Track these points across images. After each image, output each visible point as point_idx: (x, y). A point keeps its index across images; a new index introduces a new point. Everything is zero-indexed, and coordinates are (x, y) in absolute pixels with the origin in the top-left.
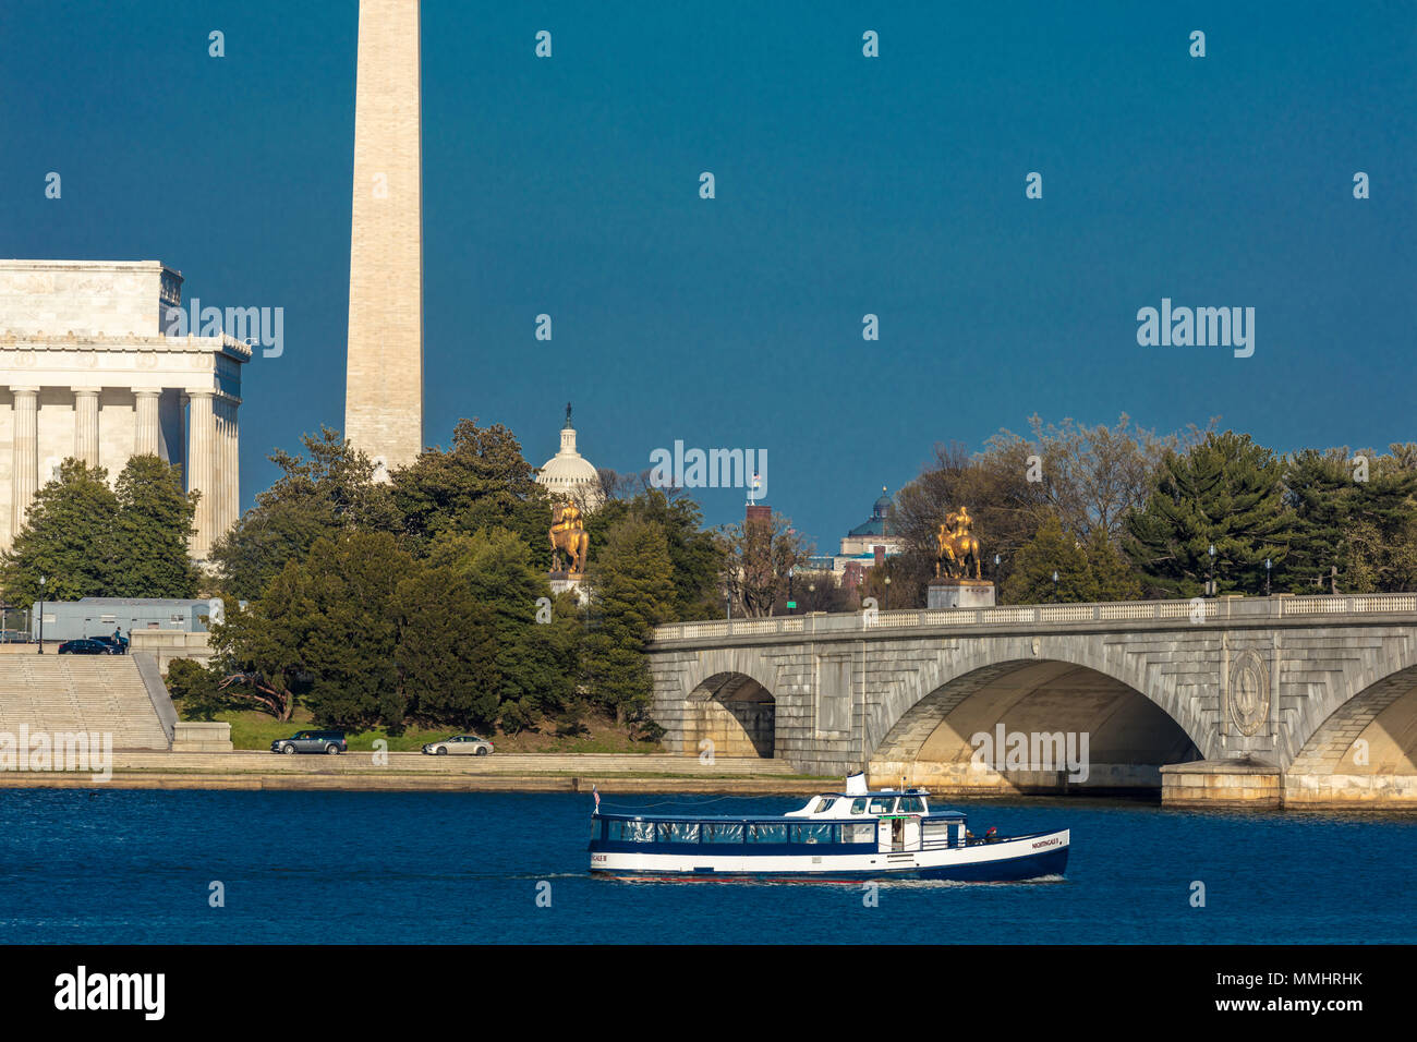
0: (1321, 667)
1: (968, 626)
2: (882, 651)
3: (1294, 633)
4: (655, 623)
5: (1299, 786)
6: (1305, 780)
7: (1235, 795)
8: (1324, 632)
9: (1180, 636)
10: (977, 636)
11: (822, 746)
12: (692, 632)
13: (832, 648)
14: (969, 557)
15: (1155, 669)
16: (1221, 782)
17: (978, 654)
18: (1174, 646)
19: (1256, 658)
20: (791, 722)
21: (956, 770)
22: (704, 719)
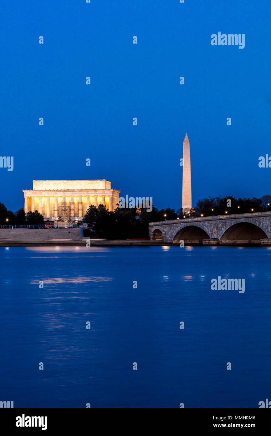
0: (224, 225)
2: (174, 225)
3: (220, 221)
4: (149, 223)
5: (222, 242)
6: (223, 241)
7: (213, 243)
8: (224, 220)
9: (207, 222)
11: (167, 239)
12: (153, 224)
13: (168, 225)
15: (205, 226)
16: (211, 241)
17: (185, 225)
19: (216, 224)
20: (164, 235)
22: (155, 236)
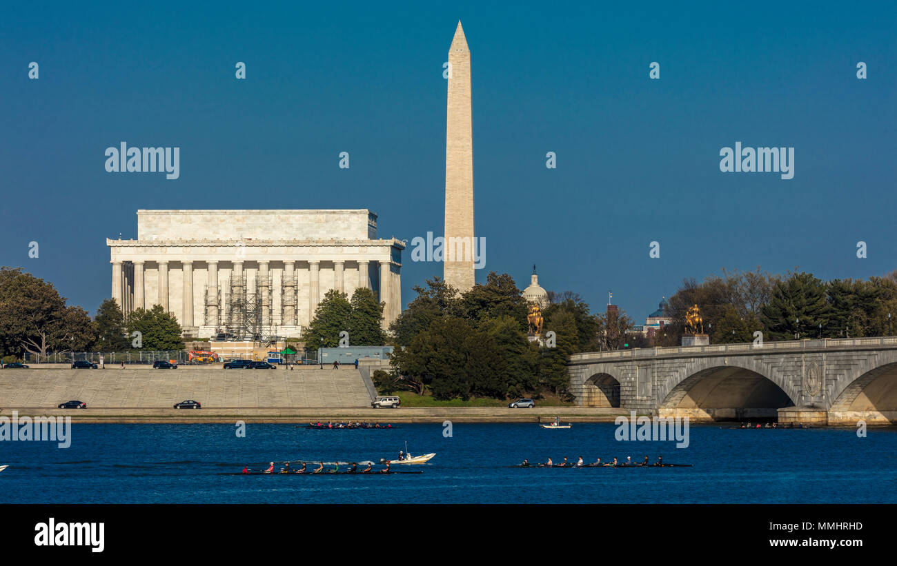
0: (842, 368)
1: (698, 353)
2: (663, 363)
3: (831, 354)
4: (571, 353)
5: (834, 416)
6: (837, 413)
7: (808, 420)
8: (843, 353)
9: (785, 356)
10: (702, 357)
11: (639, 402)
12: (586, 357)
13: (643, 362)
14: (698, 325)
15: (775, 369)
16: (802, 415)
17: (702, 364)
18: (782, 360)
19: (816, 364)
20: (627, 393)
21: (694, 412)
22: (591, 392)
